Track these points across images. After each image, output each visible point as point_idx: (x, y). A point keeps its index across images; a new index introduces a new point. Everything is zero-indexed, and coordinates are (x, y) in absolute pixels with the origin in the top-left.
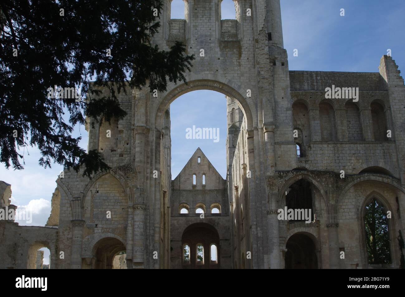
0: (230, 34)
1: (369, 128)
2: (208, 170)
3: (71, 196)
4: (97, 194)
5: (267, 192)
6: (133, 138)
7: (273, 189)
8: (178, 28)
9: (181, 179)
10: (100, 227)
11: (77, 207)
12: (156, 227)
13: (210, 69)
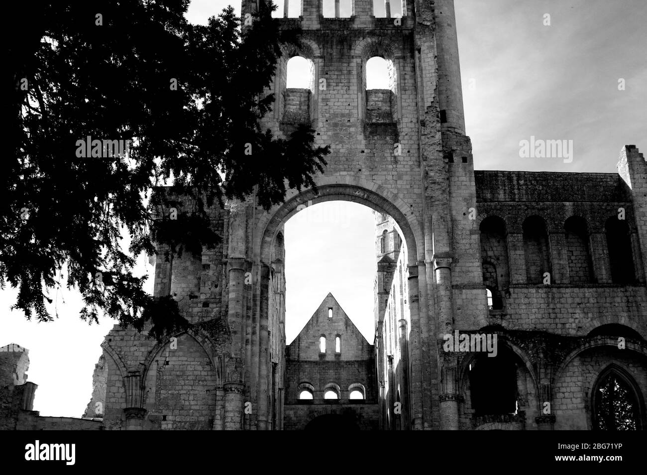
0: (380, 111)
1: (603, 262)
2: (345, 329)
3: (124, 369)
4: (167, 366)
5: (439, 365)
6: (226, 276)
7: (449, 360)
8: (298, 102)
9: (300, 345)
10: (170, 420)
11: (134, 388)
12: (260, 421)
13: (349, 168)
